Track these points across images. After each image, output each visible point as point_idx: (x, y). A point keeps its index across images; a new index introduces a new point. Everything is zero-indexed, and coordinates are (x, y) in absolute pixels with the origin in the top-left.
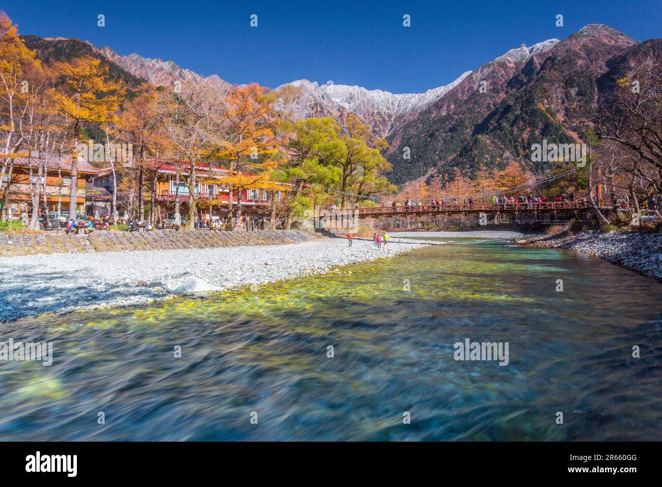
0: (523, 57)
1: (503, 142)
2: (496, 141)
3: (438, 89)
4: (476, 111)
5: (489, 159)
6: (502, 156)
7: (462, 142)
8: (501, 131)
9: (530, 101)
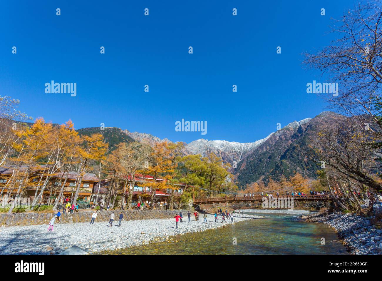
0: (296, 126)
1: (295, 163)
2: (292, 162)
3: (260, 140)
4: (279, 149)
5: (290, 171)
6: (296, 169)
7: (275, 163)
8: (293, 158)
9: (303, 144)
